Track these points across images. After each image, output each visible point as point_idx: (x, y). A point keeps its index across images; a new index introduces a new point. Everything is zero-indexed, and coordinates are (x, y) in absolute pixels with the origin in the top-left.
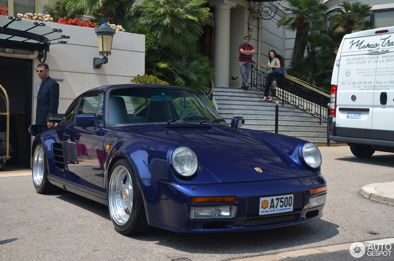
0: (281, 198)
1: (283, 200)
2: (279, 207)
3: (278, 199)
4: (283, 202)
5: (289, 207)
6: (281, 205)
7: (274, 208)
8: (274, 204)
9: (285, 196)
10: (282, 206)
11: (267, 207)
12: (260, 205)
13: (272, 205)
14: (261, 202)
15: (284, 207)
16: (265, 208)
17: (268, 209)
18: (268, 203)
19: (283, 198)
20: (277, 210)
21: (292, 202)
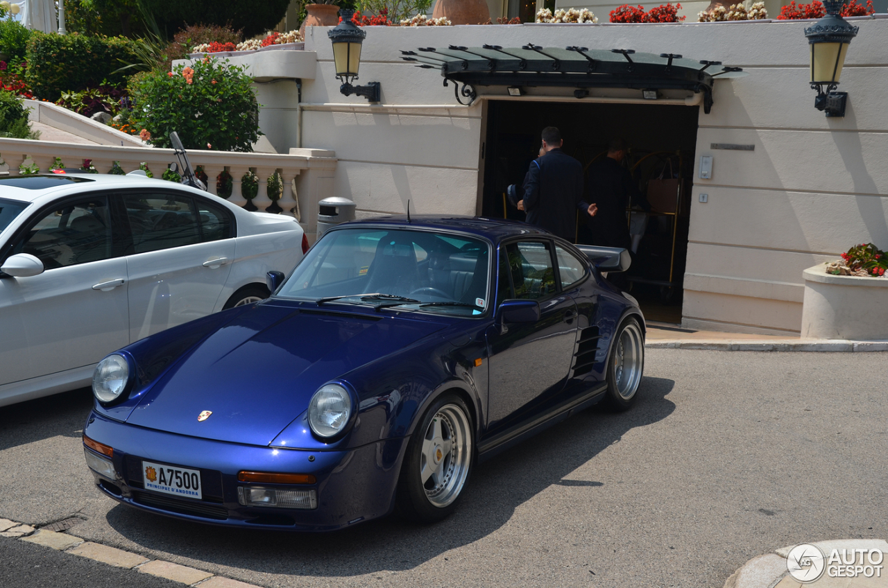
0: (177, 472)
1: (181, 476)
2: (174, 485)
3: (172, 471)
4: (180, 478)
5: (195, 491)
6: (177, 483)
7: (166, 484)
8: (166, 478)
9: (183, 470)
10: (179, 484)
11: (155, 479)
12: (145, 474)
13: (162, 479)
14: (145, 469)
15: (183, 488)
16: (152, 480)
17: (156, 483)
18: (156, 473)
19: (180, 472)
20: (173, 490)
21: (199, 483)
